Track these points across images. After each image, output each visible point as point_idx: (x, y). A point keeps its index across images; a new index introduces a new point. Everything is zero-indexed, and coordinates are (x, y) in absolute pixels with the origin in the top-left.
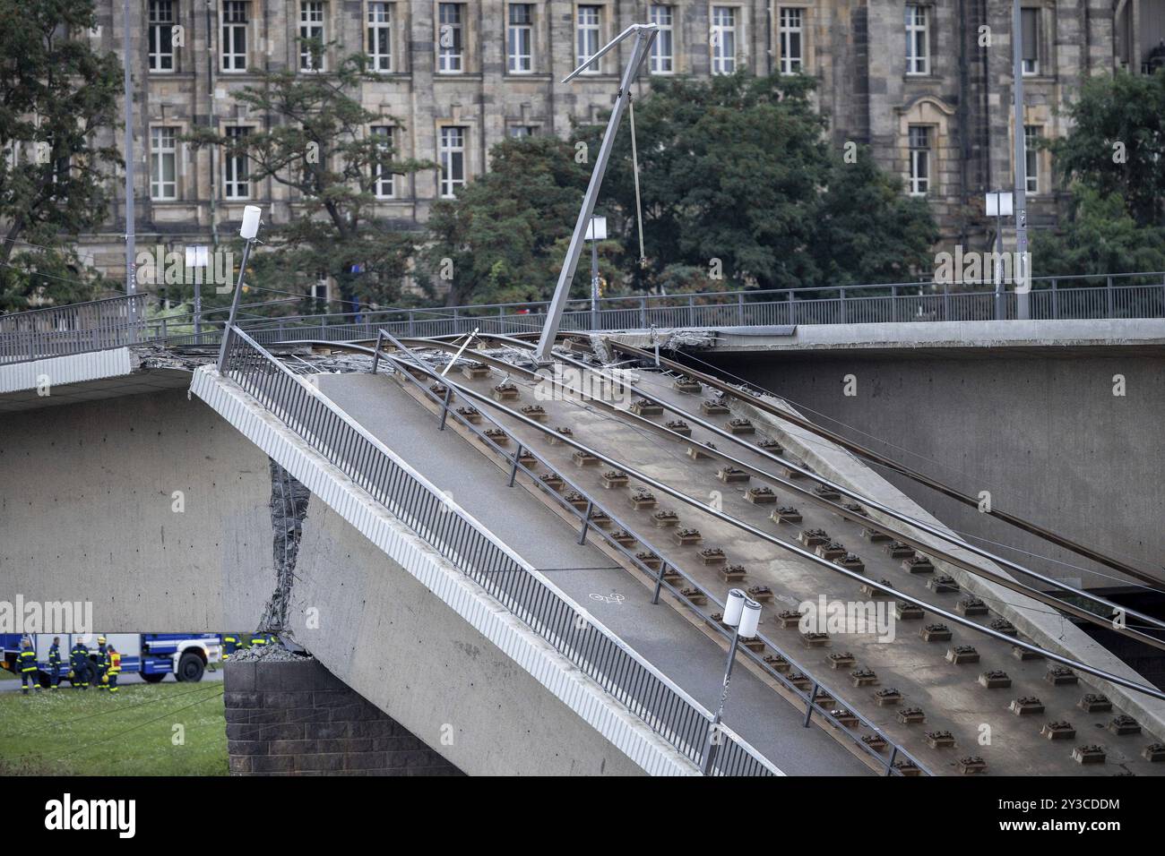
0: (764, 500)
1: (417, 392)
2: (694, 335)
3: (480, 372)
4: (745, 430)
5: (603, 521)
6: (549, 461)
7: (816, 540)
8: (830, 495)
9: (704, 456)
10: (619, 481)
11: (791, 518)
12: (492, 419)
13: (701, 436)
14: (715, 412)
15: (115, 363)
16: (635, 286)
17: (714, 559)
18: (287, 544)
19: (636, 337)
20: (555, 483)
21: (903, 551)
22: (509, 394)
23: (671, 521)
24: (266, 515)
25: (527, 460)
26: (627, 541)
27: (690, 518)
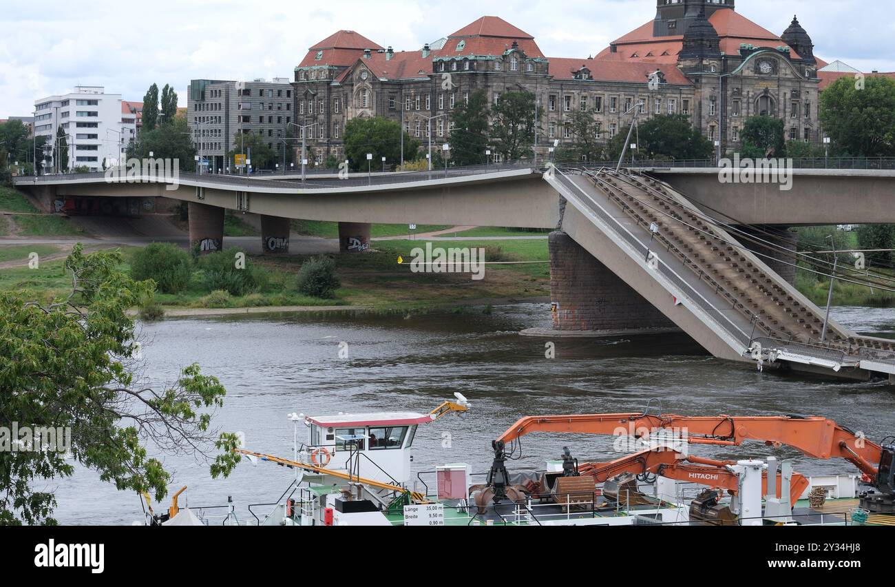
0: (662, 204)
1: (590, 180)
2: (649, 169)
3: (604, 176)
4: (658, 189)
5: (628, 208)
6: (617, 195)
7: (672, 213)
8: (675, 203)
9: (649, 194)
10: (631, 199)
11: (667, 208)
12: (606, 186)
13: (649, 190)
14: (653, 185)
15: (527, 171)
16: (649, 158)
17: (651, 216)
18: (562, 210)
19: (637, 169)
20: (618, 199)
21: (690, 216)
22: (609, 180)
23: (642, 208)
24: (558, 204)
25: (613, 195)
26: (632, 212)
27: (646, 208)
